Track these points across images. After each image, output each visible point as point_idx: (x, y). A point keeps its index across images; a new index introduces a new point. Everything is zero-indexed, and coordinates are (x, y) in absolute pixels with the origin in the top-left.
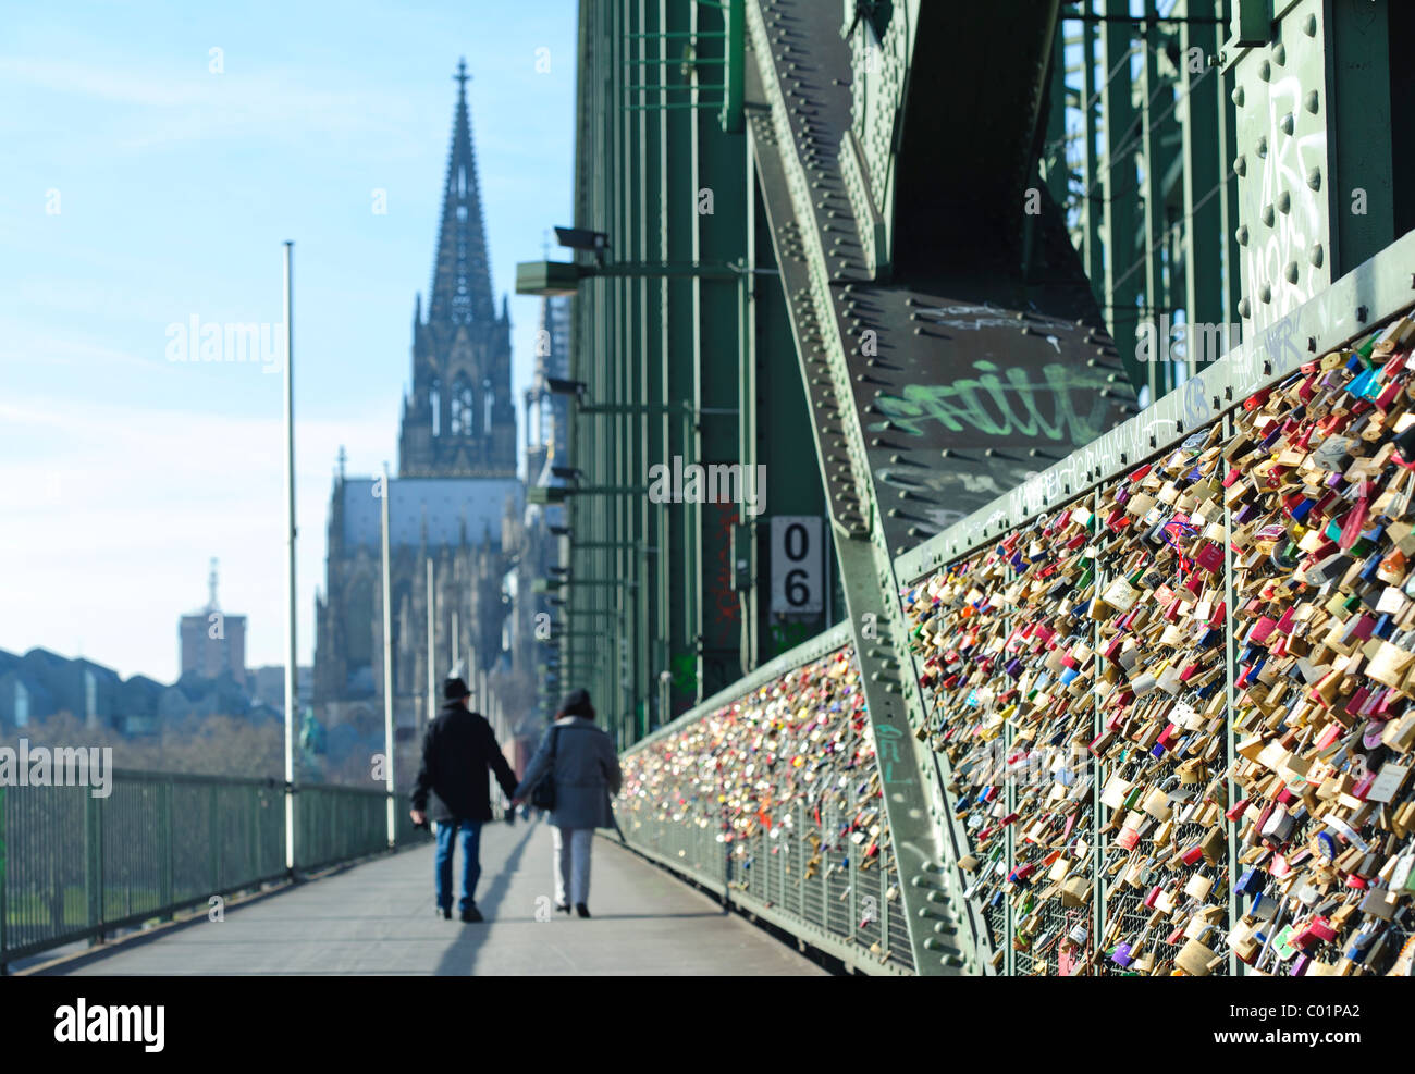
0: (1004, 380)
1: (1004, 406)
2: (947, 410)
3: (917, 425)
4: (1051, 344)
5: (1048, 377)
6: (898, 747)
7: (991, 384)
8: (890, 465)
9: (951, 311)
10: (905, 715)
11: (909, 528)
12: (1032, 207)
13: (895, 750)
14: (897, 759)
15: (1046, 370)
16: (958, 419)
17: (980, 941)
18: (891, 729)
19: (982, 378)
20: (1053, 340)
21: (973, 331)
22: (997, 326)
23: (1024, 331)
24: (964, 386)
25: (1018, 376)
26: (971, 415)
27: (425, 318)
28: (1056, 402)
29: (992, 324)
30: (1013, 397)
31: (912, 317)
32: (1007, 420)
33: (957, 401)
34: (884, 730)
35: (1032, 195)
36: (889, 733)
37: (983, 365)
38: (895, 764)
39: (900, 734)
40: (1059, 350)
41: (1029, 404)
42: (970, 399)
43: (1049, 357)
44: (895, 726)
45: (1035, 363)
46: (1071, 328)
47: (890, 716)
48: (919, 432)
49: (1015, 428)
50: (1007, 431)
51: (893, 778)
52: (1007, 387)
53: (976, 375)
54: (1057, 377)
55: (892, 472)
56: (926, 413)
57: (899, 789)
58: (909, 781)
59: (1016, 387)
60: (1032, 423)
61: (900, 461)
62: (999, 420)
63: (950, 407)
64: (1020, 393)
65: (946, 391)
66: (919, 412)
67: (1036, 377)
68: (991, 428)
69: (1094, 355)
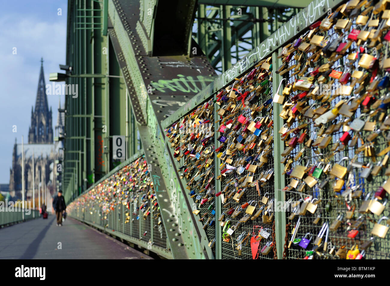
0: (187, 79)
1: (187, 85)
2: (171, 86)
3: (163, 90)
4: (198, 71)
5: (199, 79)
6: (159, 181)
7: (183, 80)
8: (157, 99)
9: (169, 63)
10: (161, 172)
11: (164, 115)
13: (158, 182)
14: (159, 185)
15: (198, 77)
16: (174, 88)
17: (202, 239)
18: (157, 176)
19: (180, 79)
20: (198, 70)
21: (176, 68)
22: (183, 67)
23: (191, 68)
24: (175, 80)
25: (190, 78)
26: (178, 87)
27: (34, 111)
28: (202, 85)
29: (181, 66)
30: (189, 83)
31: (159, 64)
32: (189, 89)
33: (174, 84)
34: (155, 177)
36: (156, 177)
37: (180, 75)
38: (159, 186)
39: (160, 178)
40: (200, 72)
41: (194, 85)
42: (177, 84)
43: (198, 74)
44: (158, 176)
45: (195, 75)
46: (203, 67)
47: (156, 173)
48: (164, 91)
49: (191, 91)
50: (189, 91)
51: (158, 190)
52: (187, 81)
53: (179, 78)
54: (201, 78)
55: (157, 101)
56: (165, 87)
57: (161, 193)
58: (164, 191)
59: (190, 81)
60: (196, 89)
61: (160, 98)
62: (186, 89)
63: (172, 85)
64: (192, 82)
65: (171, 81)
66: (163, 86)
67: (195, 78)
68: (184, 91)
69: (211, 74)
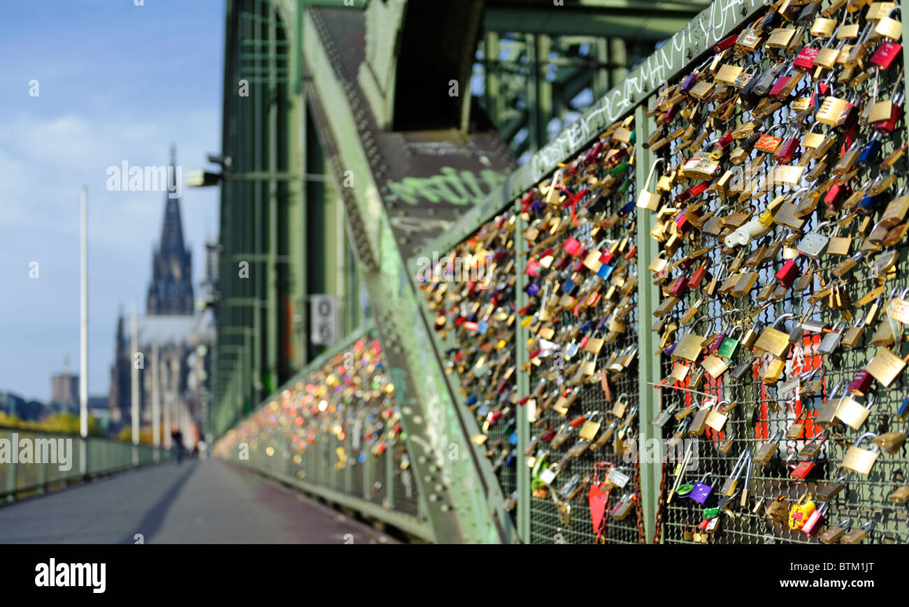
0: (460, 178)
1: (462, 190)
2: (429, 191)
3: (414, 198)
4: (483, 162)
5: (484, 176)
6: (405, 383)
7: (453, 179)
8: (400, 217)
9: (427, 145)
10: (407, 365)
11: (414, 248)
12: (453, 92)
14: (405, 390)
15: (483, 173)
16: (436, 195)
17: (491, 493)
18: (400, 372)
19: (447, 176)
20: (485, 158)
21: (439, 155)
22: (452, 152)
23: (469, 155)
24: (437, 180)
25: (468, 176)
26: (443, 194)
28: (490, 187)
29: (449, 152)
30: (467, 187)
31: (405, 148)
32: (464, 196)
33: (434, 187)
34: (396, 373)
35: (453, 84)
36: (398, 376)
37: (446, 170)
38: (403, 393)
39: (405, 375)
40: (488, 164)
41: (476, 188)
42: (442, 186)
43: (483, 167)
44: (402, 371)
45: (477, 168)
46: (494, 154)
48: (414, 202)
50: (464, 201)
51: (403, 401)
52: (462, 181)
53: (444, 175)
54: (489, 176)
55: (401, 220)
56: (418, 192)
57: (408, 406)
58: (413, 401)
59: (467, 181)
60: (478, 197)
61: (406, 215)
62: (459, 195)
63: (431, 190)
64: (470, 184)
65: (429, 182)
66: (413, 192)
67: (477, 175)
68: (456, 200)
